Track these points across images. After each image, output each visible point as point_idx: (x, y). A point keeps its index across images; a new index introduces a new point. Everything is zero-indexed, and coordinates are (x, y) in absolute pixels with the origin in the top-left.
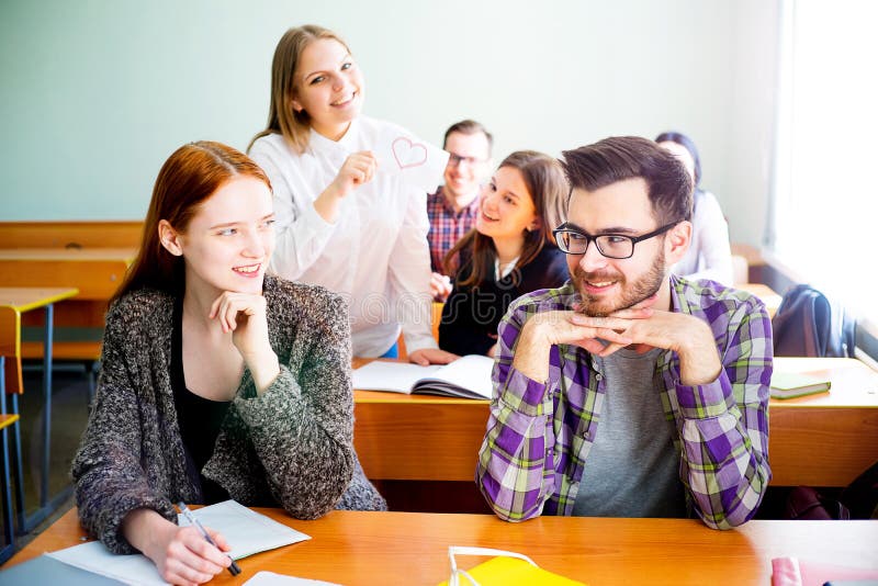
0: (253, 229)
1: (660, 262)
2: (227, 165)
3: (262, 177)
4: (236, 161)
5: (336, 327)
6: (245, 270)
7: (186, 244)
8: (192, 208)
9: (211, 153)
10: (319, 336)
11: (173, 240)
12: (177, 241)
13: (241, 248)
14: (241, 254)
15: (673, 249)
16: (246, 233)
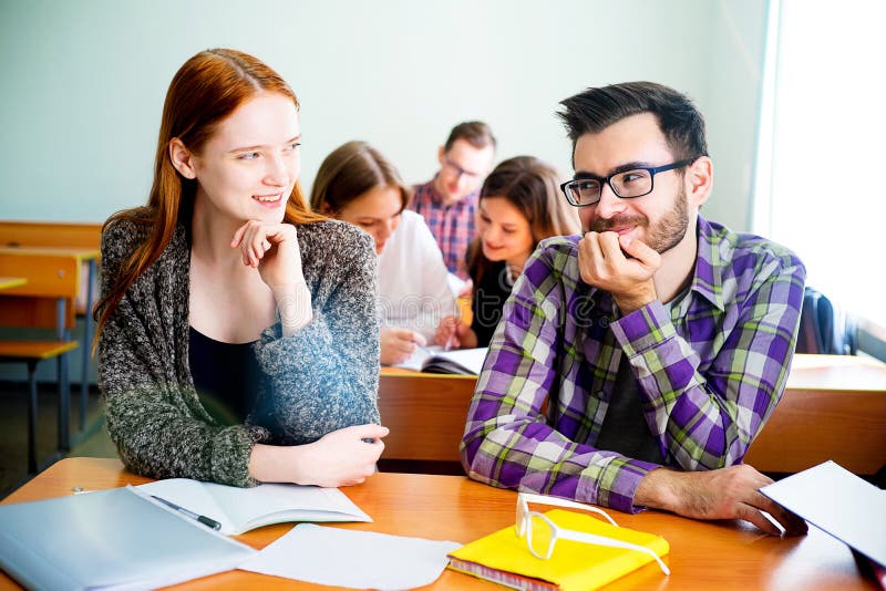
0: (277, 153)
1: (681, 202)
2: (250, 78)
3: (288, 94)
4: (260, 74)
5: (366, 266)
6: (267, 199)
7: (201, 166)
8: (208, 127)
9: (233, 64)
10: (347, 276)
11: (186, 161)
12: (190, 163)
13: (263, 174)
14: (263, 182)
15: (694, 191)
16: (269, 158)
